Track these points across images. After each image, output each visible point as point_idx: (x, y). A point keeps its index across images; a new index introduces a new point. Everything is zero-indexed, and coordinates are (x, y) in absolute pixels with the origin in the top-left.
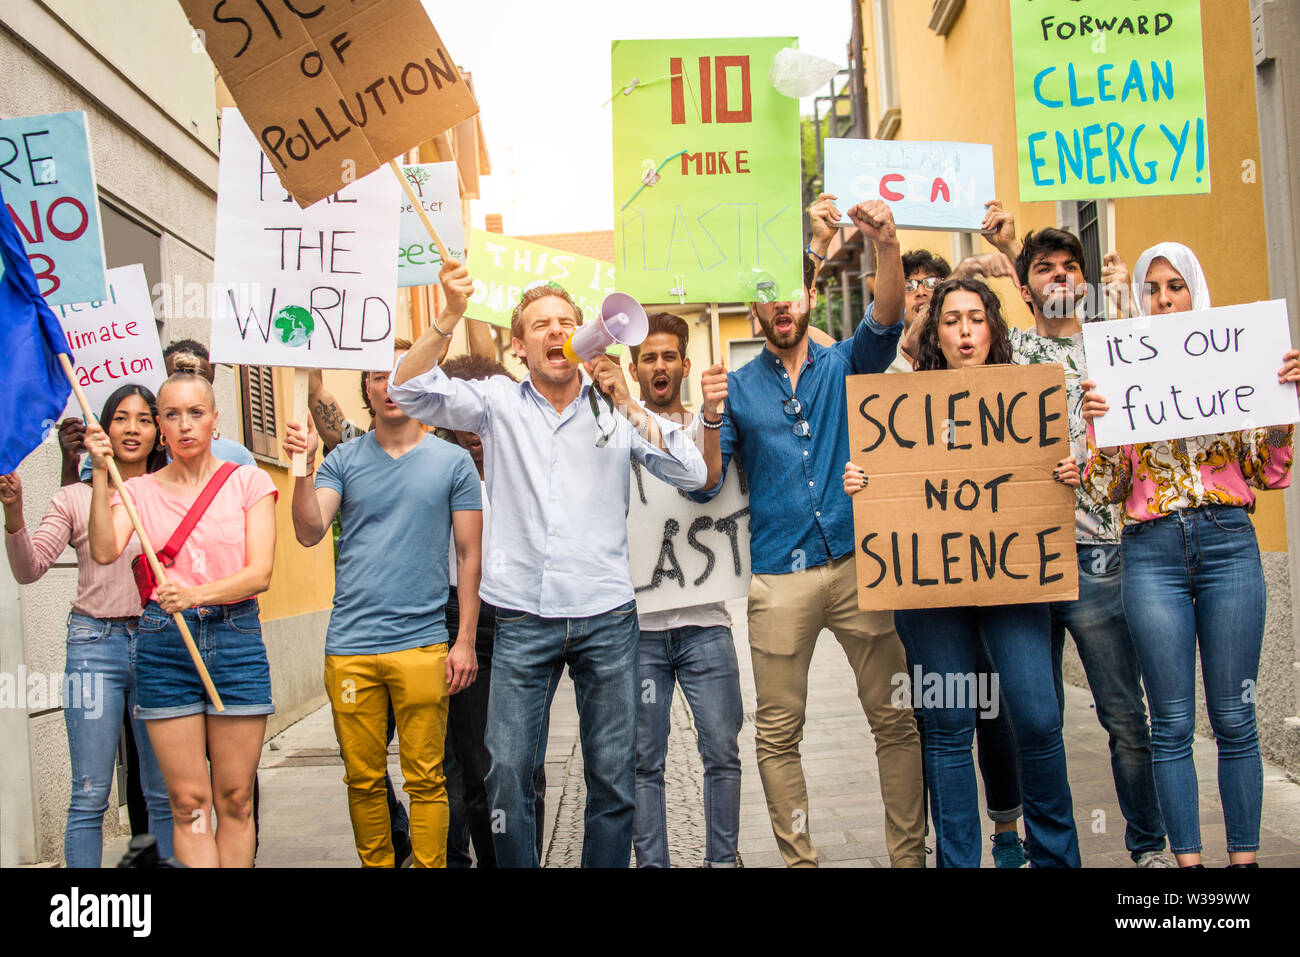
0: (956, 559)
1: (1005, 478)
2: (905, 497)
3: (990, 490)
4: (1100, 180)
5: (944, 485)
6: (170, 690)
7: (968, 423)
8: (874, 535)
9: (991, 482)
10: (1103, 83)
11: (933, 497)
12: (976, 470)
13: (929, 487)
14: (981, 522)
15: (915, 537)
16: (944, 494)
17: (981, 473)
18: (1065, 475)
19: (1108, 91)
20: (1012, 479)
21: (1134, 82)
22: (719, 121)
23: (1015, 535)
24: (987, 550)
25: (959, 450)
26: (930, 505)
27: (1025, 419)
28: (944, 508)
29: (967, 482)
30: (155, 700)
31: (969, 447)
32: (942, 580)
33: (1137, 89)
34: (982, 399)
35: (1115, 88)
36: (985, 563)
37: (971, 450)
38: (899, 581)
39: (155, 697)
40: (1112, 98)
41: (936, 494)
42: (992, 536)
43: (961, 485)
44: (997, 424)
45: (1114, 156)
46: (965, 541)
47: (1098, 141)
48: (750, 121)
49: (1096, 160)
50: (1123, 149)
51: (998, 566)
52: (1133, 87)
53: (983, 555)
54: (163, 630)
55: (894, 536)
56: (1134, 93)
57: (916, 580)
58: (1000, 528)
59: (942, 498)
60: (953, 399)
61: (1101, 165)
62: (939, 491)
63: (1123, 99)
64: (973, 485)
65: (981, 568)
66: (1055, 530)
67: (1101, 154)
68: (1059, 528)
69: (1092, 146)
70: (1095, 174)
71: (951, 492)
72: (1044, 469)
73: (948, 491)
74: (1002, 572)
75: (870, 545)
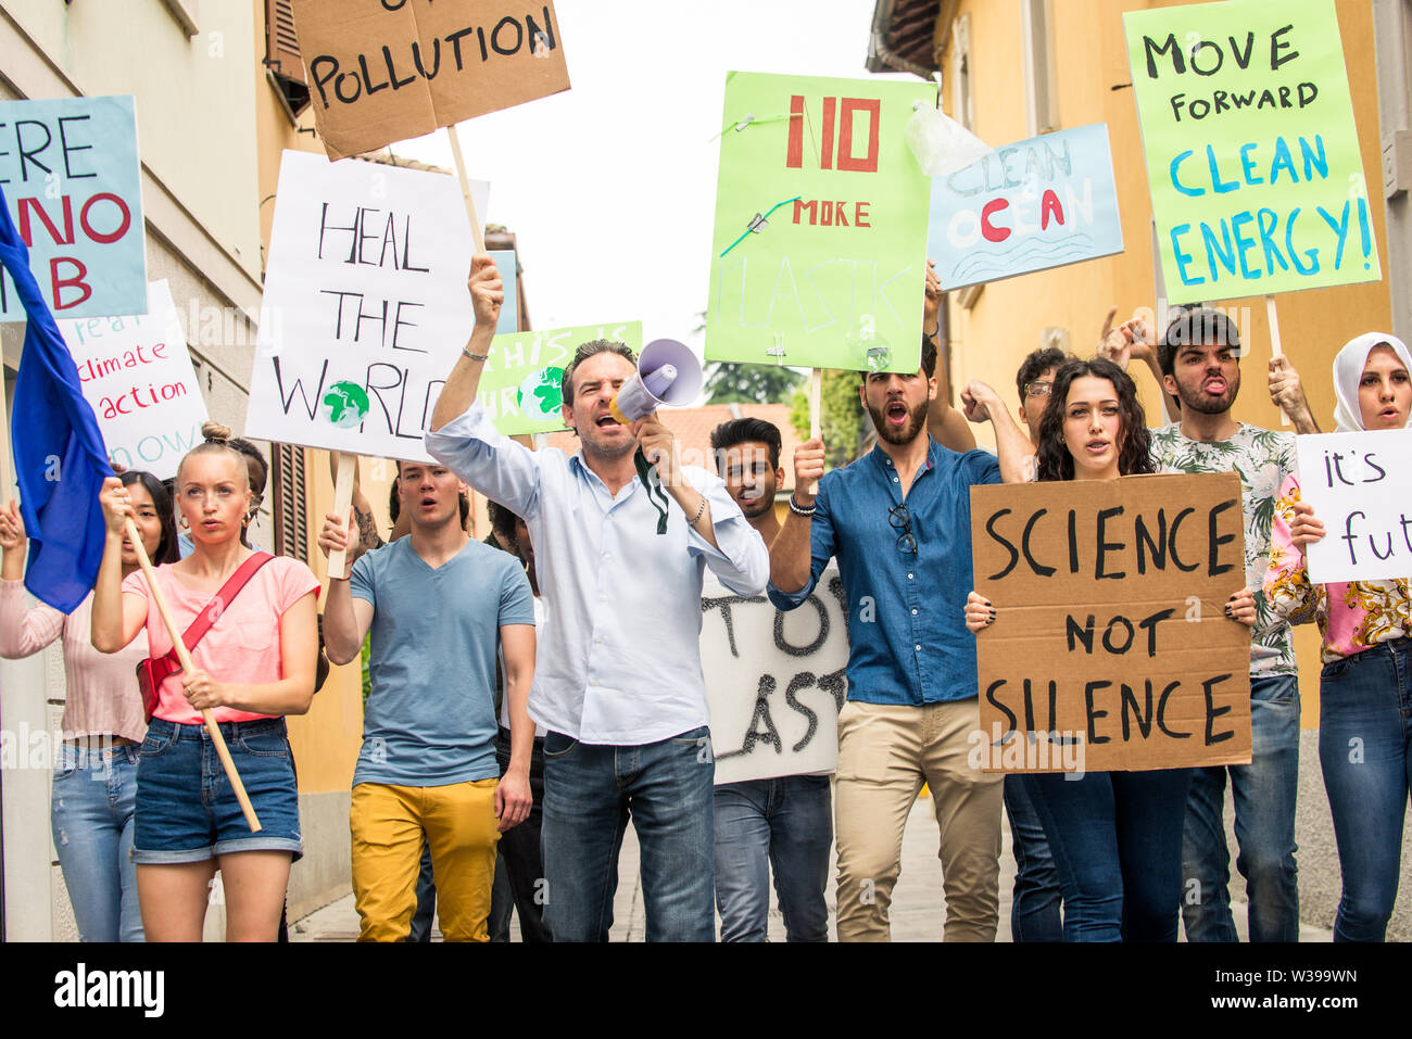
0: (1103, 714)
1: (1165, 614)
2: (1042, 636)
3: (1147, 629)
4: (1257, 274)
5: (1091, 622)
6: (169, 829)
7: (1121, 546)
8: (1001, 683)
9: (1146, 620)
10: (1248, 166)
11: (1075, 636)
12: (1131, 604)
13: (1071, 624)
14: (1135, 668)
15: (1052, 685)
16: (1090, 633)
17: (1137, 608)
18: (1240, 611)
19: (1254, 173)
20: (1173, 615)
21: (1282, 161)
22: (839, 169)
23: (1177, 684)
24: (1141, 701)
25: (1109, 579)
26: (1072, 646)
27: (1192, 542)
28: (1089, 650)
29: (1118, 619)
30: (149, 841)
31: (1122, 575)
33: (1286, 169)
34: (1139, 517)
35: (1262, 169)
36: (1139, 719)
37: (1124, 579)
39: (151, 837)
40: (1260, 180)
41: (1080, 634)
42: (1148, 685)
43: (1111, 623)
44: (1158, 548)
45: (1269, 245)
46: (1115, 692)
47: (1249, 230)
48: (875, 170)
49: (1249, 252)
50: (1279, 237)
51: (1154, 722)
52: (1282, 167)
53: (1136, 709)
54: (163, 752)
55: (1027, 684)
56: (1284, 173)
58: (1159, 676)
59: (1087, 639)
60: (1103, 516)
61: (1256, 257)
62: (1084, 630)
63: (1273, 181)
64: (1127, 623)
65: (1134, 725)
66: (1225, 677)
67: (1254, 244)
68: (1230, 675)
69: (1243, 237)
70: (1250, 269)
71: (1099, 631)
72: (1213, 604)
73: (1095, 629)
74: (1159, 729)
75: (997, 693)
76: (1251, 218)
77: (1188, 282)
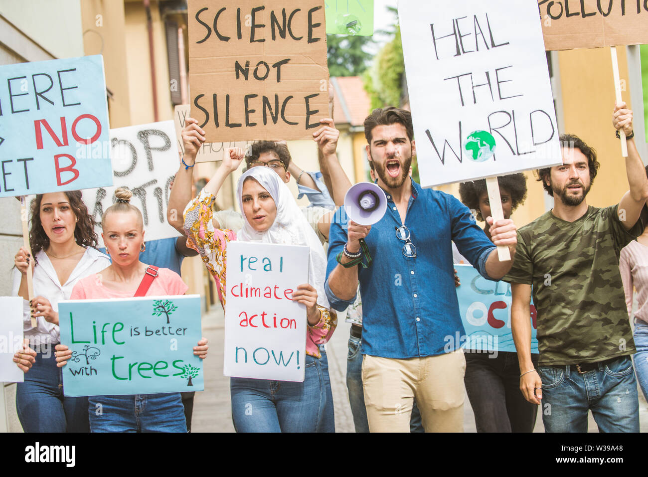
0: (253, 111)
1: (286, 61)
2: (223, 72)
3: (277, 68)
5: (247, 65)
7: (263, 26)
8: (202, 96)
9: (276, 64)
11: (240, 72)
12: (268, 55)
13: (238, 66)
14: (270, 88)
15: (228, 97)
16: (247, 70)
17: (271, 58)
20: (290, 62)
23: (291, 97)
24: (273, 106)
25: (257, 42)
26: (238, 77)
27: (299, 26)
28: (247, 79)
29: (262, 62)
31: (263, 41)
32: (244, 124)
36: (272, 114)
37: (265, 42)
38: (217, 125)
41: (242, 70)
42: (277, 97)
43: (258, 65)
44: (282, 28)
46: (259, 100)
51: (279, 116)
53: (270, 109)
55: (215, 96)
57: (228, 124)
58: (282, 92)
59: (246, 73)
60: (254, 10)
64: (266, 64)
65: (269, 117)
66: (316, 95)
68: (319, 94)
71: (251, 69)
72: (310, 58)
73: (250, 68)
74: (282, 120)
75: (200, 102)
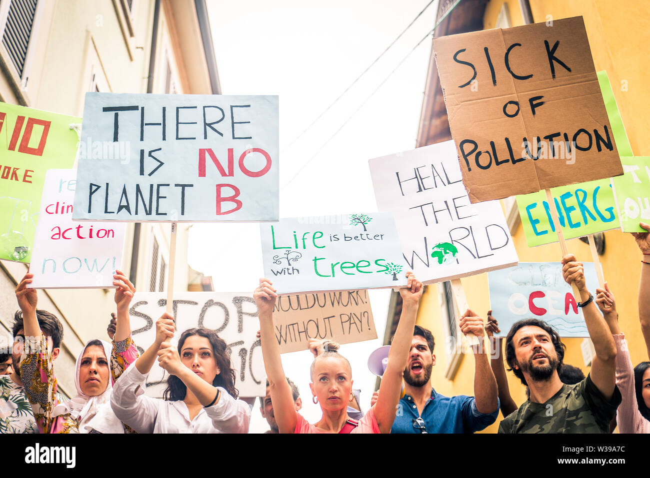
4: (578, 225)
45: (583, 208)
47: (571, 202)
49: (572, 214)
50: (589, 204)
67: (575, 209)
69: (568, 205)
70: (574, 222)
76: (572, 195)
77: (538, 234)
